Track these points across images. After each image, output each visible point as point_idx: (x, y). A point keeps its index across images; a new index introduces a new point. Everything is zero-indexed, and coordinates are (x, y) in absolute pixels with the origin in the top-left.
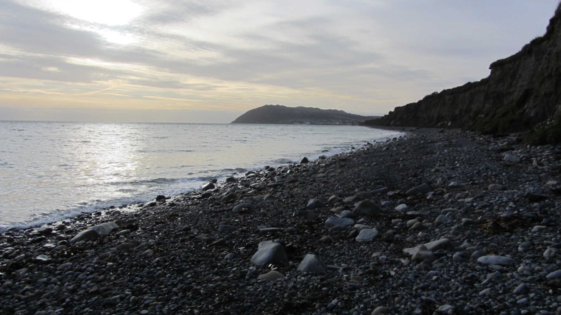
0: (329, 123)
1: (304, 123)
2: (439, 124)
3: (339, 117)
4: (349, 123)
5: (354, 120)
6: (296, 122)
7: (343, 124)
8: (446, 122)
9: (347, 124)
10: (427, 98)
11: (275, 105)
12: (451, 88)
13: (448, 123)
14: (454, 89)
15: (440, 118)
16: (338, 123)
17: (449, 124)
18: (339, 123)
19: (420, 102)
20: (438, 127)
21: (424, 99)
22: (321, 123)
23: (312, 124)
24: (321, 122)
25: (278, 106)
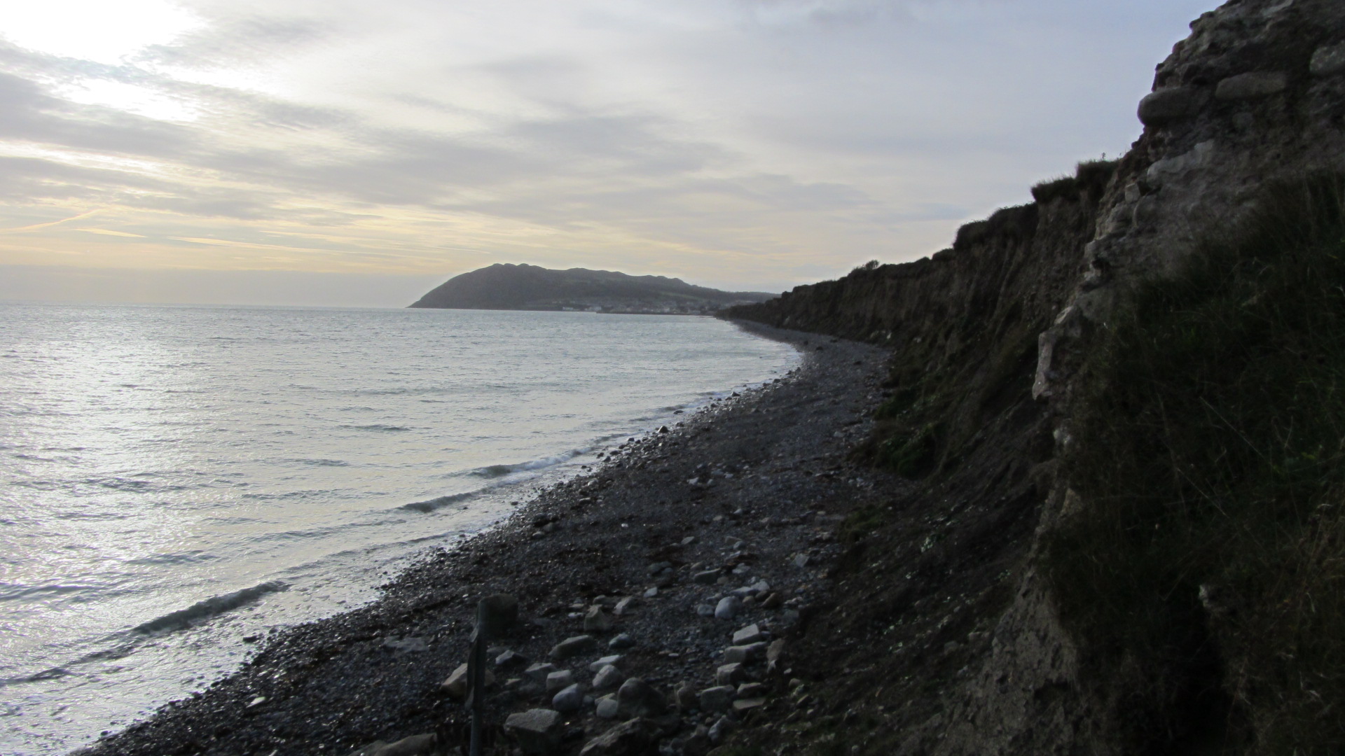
0: (645, 309)
1: (588, 307)
2: (872, 335)
3: (671, 294)
4: (693, 309)
5: (704, 301)
6: (568, 305)
7: (679, 311)
8: (884, 332)
9: (689, 311)
10: (857, 274)
11: (517, 264)
12: (897, 263)
13: (887, 334)
14: (901, 266)
15: (876, 323)
16: (667, 310)
17: (889, 337)
18: (671, 308)
19: (843, 280)
20: (868, 342)
21: (850, 275)
22: (629, 310)
23: (606, 310)
24: (628, 306)
25: (524, 266)
